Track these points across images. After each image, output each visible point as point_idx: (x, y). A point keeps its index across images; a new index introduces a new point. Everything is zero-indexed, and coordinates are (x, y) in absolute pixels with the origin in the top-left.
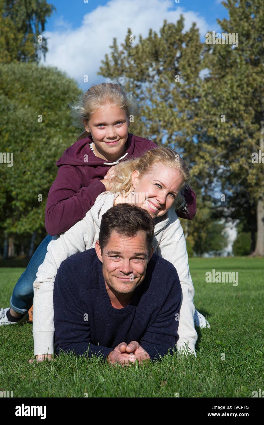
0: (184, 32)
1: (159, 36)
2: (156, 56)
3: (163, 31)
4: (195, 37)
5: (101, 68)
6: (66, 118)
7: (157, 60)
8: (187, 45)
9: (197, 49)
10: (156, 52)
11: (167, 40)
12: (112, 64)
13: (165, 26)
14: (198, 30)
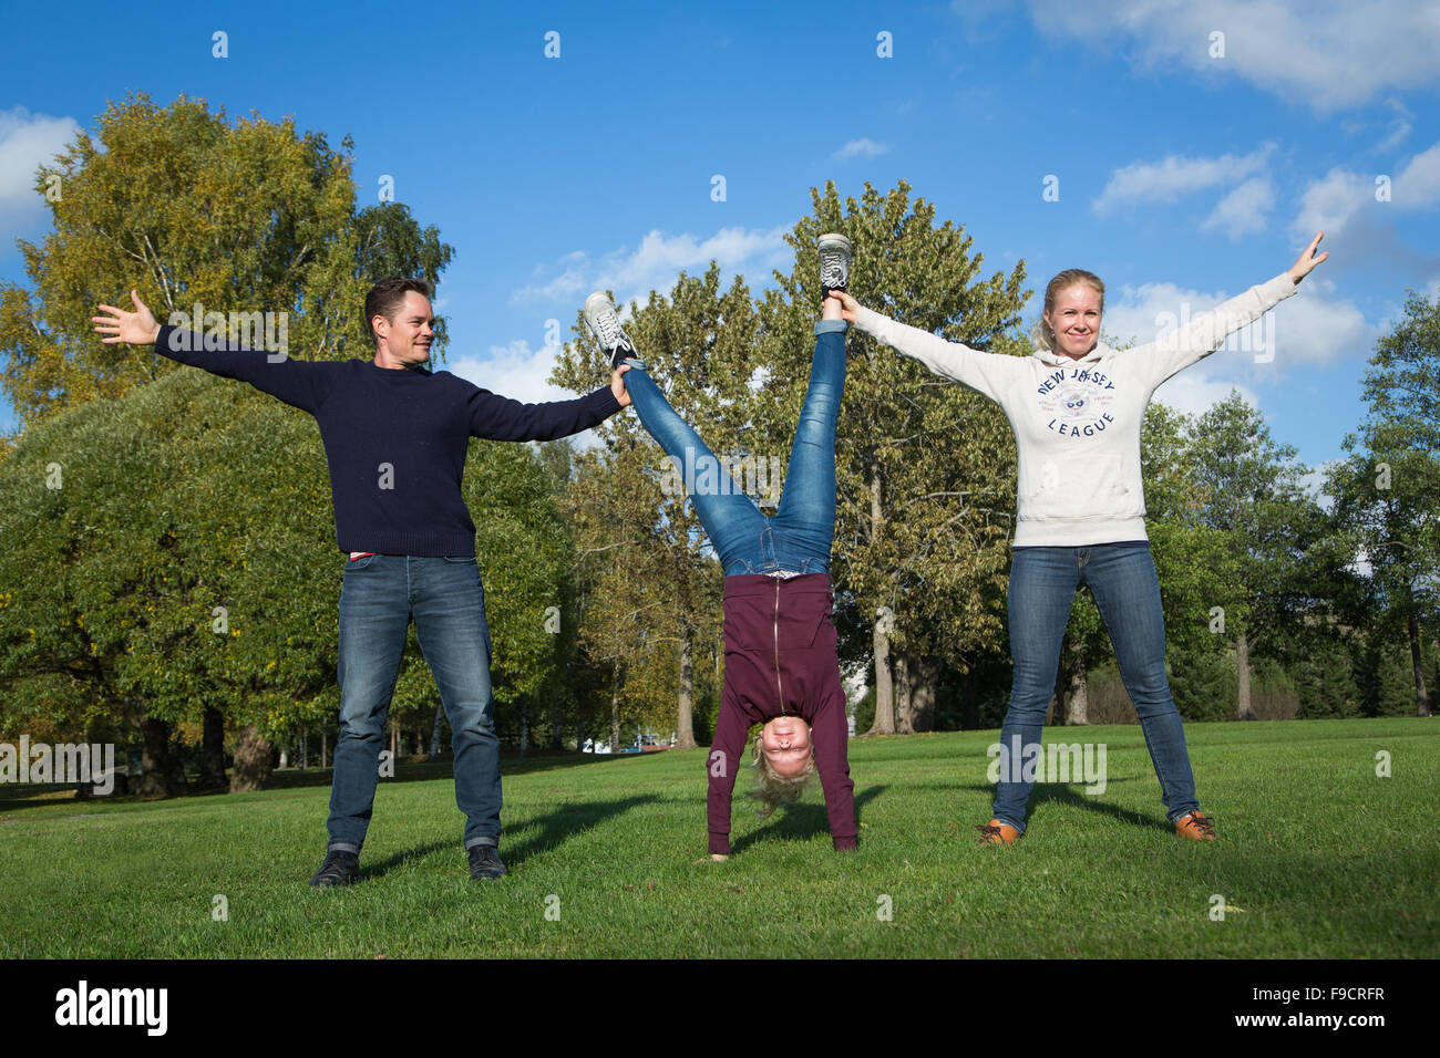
0: (719, 295)
1: (670, 304)
2: (665, 341)
3: (677, 293)
4: (741, 304)
5: (556, 371)
6: (477, 478)
7: (668, 351)
8: (727, 321)
9: (745, 328)
10: (666, 336)
11: (685, 312)
12: (578, 360)
13: (681, 284)
14: (746, 290)
